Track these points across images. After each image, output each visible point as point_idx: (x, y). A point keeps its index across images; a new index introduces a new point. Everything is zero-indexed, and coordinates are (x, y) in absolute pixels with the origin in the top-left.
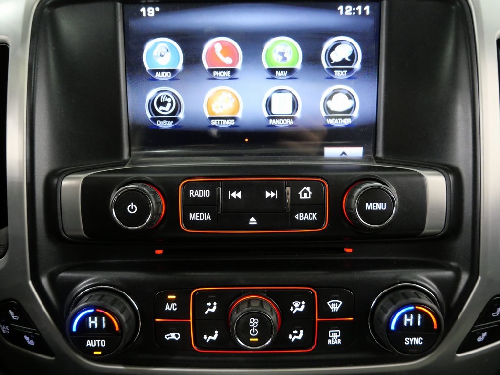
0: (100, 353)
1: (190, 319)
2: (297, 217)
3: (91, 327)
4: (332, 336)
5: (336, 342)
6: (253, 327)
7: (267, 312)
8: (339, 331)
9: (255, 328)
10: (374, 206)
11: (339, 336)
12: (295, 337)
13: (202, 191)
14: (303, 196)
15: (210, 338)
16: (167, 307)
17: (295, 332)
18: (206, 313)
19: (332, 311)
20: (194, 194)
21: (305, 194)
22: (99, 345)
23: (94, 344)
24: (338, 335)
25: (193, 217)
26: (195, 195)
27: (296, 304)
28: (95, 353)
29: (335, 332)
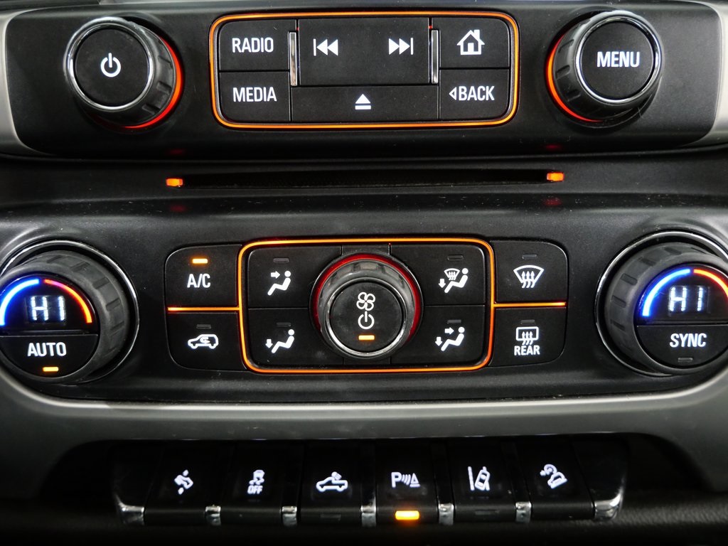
0: (56, 369)
1: (237, 305)
2: (453, 94)
3: (35, 319)
4: (523, 339)
5: (530, 351)
6: (364, 310)
7: (393, 281)
8: (537, 328)
9: (369, 313)
10: (614, 59)
11: (537, 338)
12: (449, 342)
13: (257, 39)
14: (466, 49)
15: (279, 344)
16: (191, 282)
17: (449, 331)
18: (270, 293)
19: (523, 287)
20: (241, 46)
21: (471, 46)
22: (52, 354)
23: (42, 352)
24: (534, 336)
25: (241, 94)
26: (244, 48)
27: (451, 274)
28: (46, 369)
29: (529, 331)
